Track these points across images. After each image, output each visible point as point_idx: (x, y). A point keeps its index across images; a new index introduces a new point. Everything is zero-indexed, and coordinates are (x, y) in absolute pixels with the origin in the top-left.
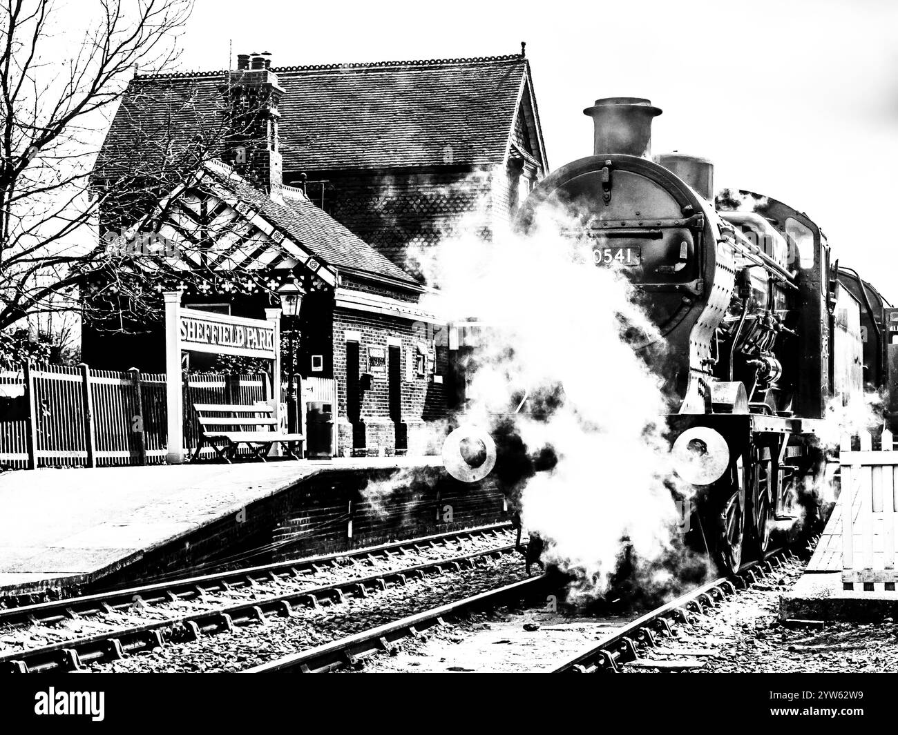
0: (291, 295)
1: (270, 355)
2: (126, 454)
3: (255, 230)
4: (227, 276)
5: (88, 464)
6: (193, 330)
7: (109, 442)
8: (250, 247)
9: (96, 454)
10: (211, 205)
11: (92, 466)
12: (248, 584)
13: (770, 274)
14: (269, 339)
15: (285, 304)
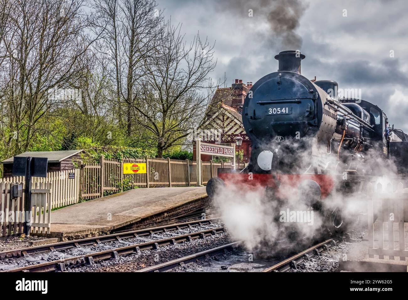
0: (239, 140)
1: (232, 156)
2: (184, 183)
3: (236, 124)
4: (229, 136)
5: (169, 186)
6: (205, 149)
7: (175, 179)
8: (235, 129)
9: (171, 183)
10: (225, 118)
11: (170, 187)
12: (177, 229)
13: (361, 124)
14: (232, 152)
15: (237, 143)
